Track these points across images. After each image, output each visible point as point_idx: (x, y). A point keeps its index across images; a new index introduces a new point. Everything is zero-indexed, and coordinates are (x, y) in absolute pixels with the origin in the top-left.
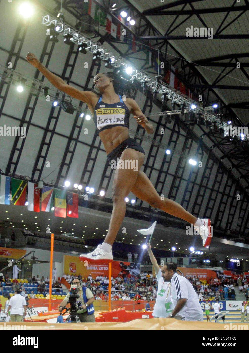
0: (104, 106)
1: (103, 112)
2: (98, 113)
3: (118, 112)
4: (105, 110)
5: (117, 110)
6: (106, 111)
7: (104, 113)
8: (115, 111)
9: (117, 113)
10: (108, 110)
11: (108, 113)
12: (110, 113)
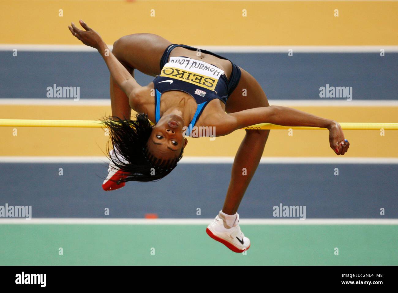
0: (198, 92)
1: (203, 79)
2: (214, 81)
3: (175, 71)
4: (198, 81)
5: (176, 76)
6: (196, 79)
7: (202, 77)
8: (179, 74)
9: (178, 70)
10: (192, 80)
11: (194, 75)
12: (190, 74)
